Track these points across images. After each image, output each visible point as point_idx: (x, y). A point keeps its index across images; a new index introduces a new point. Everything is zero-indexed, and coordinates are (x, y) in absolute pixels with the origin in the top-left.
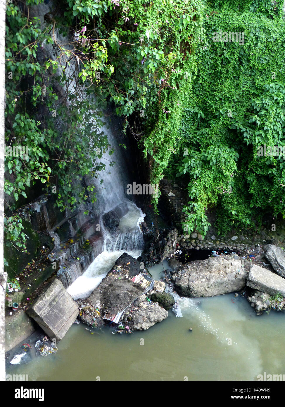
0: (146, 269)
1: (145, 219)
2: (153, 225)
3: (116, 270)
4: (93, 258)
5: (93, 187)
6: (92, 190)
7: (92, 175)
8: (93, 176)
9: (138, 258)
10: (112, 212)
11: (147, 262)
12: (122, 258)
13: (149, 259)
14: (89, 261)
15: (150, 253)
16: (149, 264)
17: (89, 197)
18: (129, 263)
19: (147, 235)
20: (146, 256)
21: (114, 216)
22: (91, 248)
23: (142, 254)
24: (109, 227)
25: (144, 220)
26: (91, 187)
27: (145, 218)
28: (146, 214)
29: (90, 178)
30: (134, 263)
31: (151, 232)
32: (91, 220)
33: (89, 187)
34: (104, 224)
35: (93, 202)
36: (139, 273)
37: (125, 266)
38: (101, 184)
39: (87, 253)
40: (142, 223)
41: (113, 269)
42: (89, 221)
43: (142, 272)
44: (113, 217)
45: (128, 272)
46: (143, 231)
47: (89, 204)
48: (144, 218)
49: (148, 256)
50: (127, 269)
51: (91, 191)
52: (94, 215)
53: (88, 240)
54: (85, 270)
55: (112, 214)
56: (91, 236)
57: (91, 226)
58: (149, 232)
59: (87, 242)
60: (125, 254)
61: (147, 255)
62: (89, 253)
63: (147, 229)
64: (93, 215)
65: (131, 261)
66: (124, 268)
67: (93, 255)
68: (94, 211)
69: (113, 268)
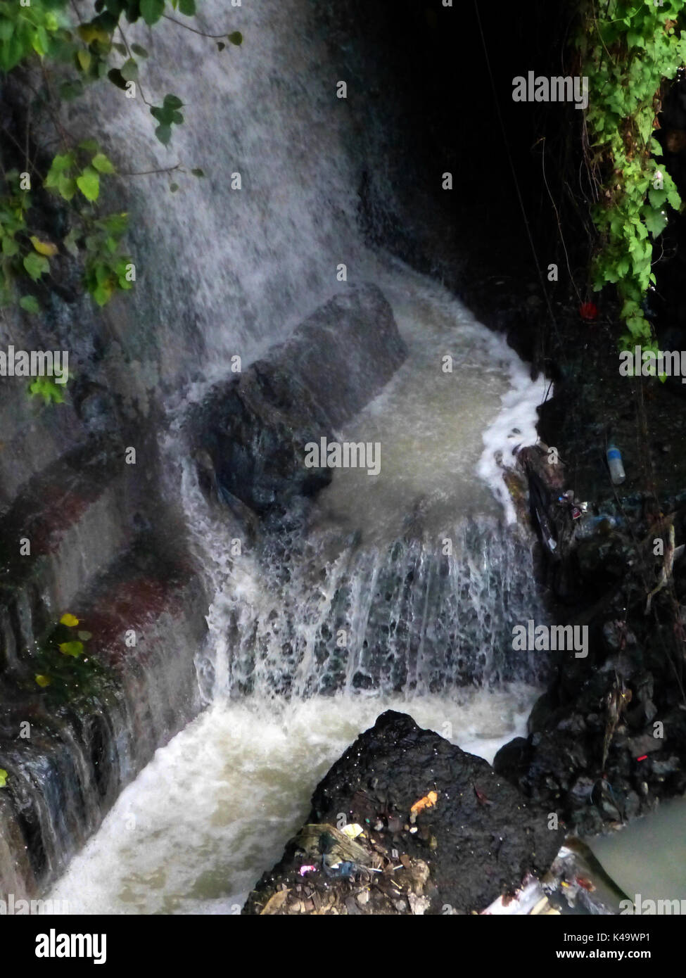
0: (572, 844)
1: (549, 421)
2: (618, 470)
3: (323, 865)
4: (126, 765)
5: (100, 160)
6: (89, 186)
7: (86, 62)
8: (95, 72)
9: (502, 755)
10: (262, 374)
11: (585, 787)
12: (365, 763)
13: (595, 758)
14: (91, 800)
15: (604, 710)
16: (597, 797)
17: (62, 249)
18: (432, 797)
19: (574, 556)
20: (568, 733)
21: (284, 403)
22: (99, 683)
23: (536, 723)
24: (249, 501)
25: (541, 428)
26: (82, 161)
27: (544, 410)
28: (554, 375)
29: (71, 88)
30: (468, 797)
31: (603, 531)
32: (91, 450)
33: (60, 161)
34: (205, 483)
35: (103, 295)
36: (521, 883)
37: (394, 826)
38: (163, 134)
39: (69, 731)
40: (523, 455)
41: (292, 851)
42: (75, 460)
43: (542, 875)
44: (276, 415)
45: (423, 870)
46: (534, 525)
47: (65, 313)
48: (541, 410)
49: (592, 738)
50: (416, 846)
51: (79, 199)
52: (116, 403)
53: (70, 621)
54: (61, 872)
55: (268, 392)
56: (100, 579)
57: (94, 495)
58: (584, 530)
59: (63, 633)
60: (390, 721)
61: (575, 723)
62: (86, 723)
63: (569, 508)
64: (104, 408)
65: (441, 784)
66: (387, 839)
67: (120, 740)
68: (113, 375)
69: (292, 847)
